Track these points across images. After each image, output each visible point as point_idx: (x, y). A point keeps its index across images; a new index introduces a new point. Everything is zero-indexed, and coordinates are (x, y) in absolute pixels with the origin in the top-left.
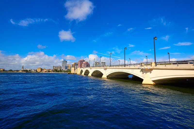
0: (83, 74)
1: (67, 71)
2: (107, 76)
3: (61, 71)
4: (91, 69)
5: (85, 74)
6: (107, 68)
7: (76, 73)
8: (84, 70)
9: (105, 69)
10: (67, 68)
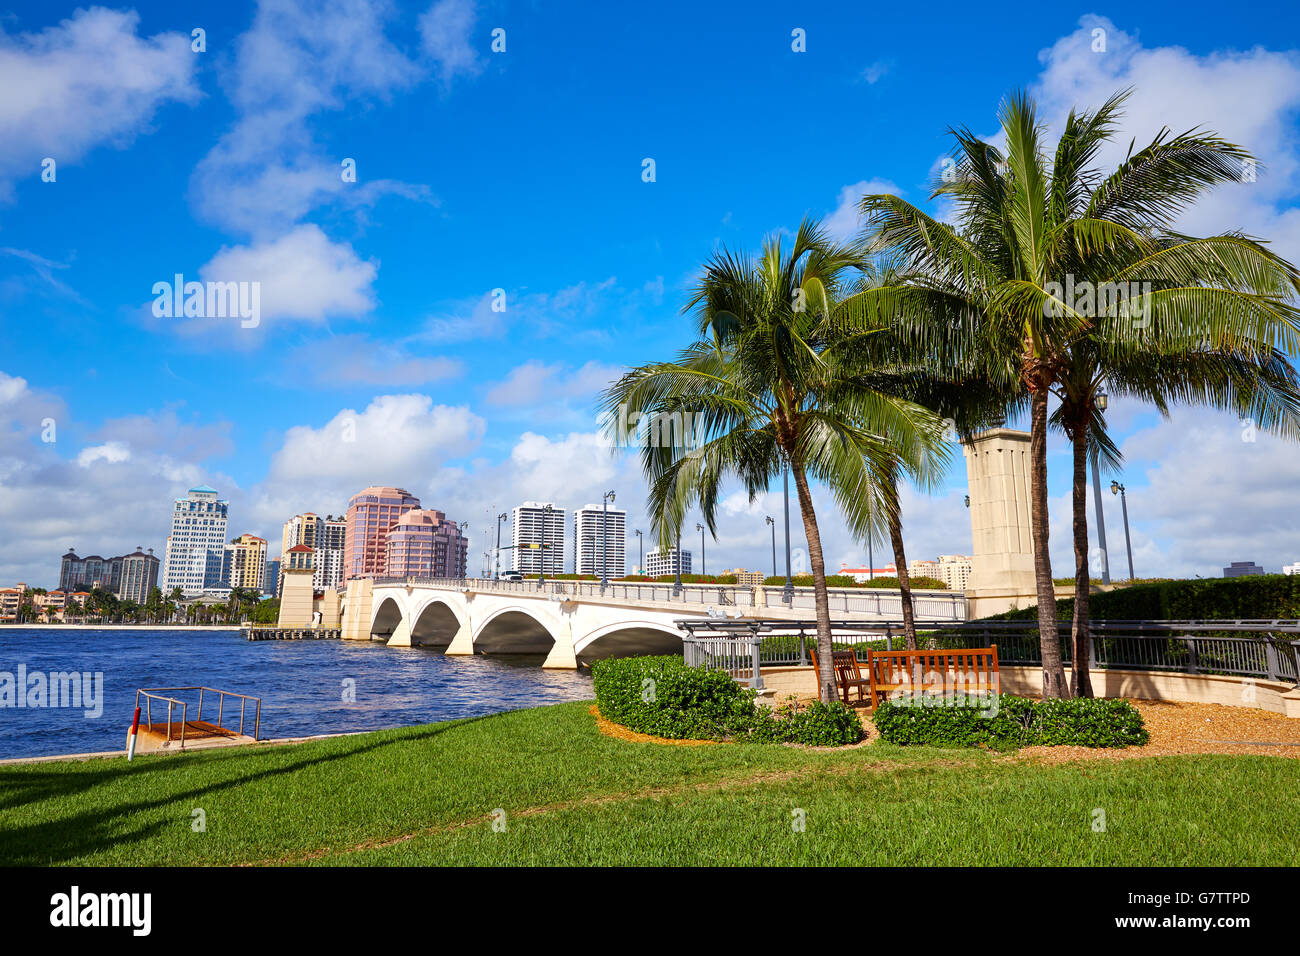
0: (402, 636)
1: (228, 613)
2: (579, 658)
3: (160, 608)
4: (471, 596)
5: (416, 642)
6: (577, 598)
7: (330, 624)
8: (413, 602)
9: (570, 607)
10: (227, 576)
